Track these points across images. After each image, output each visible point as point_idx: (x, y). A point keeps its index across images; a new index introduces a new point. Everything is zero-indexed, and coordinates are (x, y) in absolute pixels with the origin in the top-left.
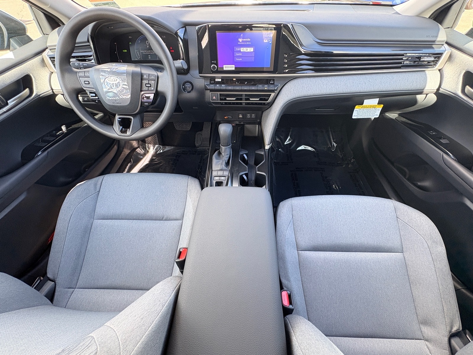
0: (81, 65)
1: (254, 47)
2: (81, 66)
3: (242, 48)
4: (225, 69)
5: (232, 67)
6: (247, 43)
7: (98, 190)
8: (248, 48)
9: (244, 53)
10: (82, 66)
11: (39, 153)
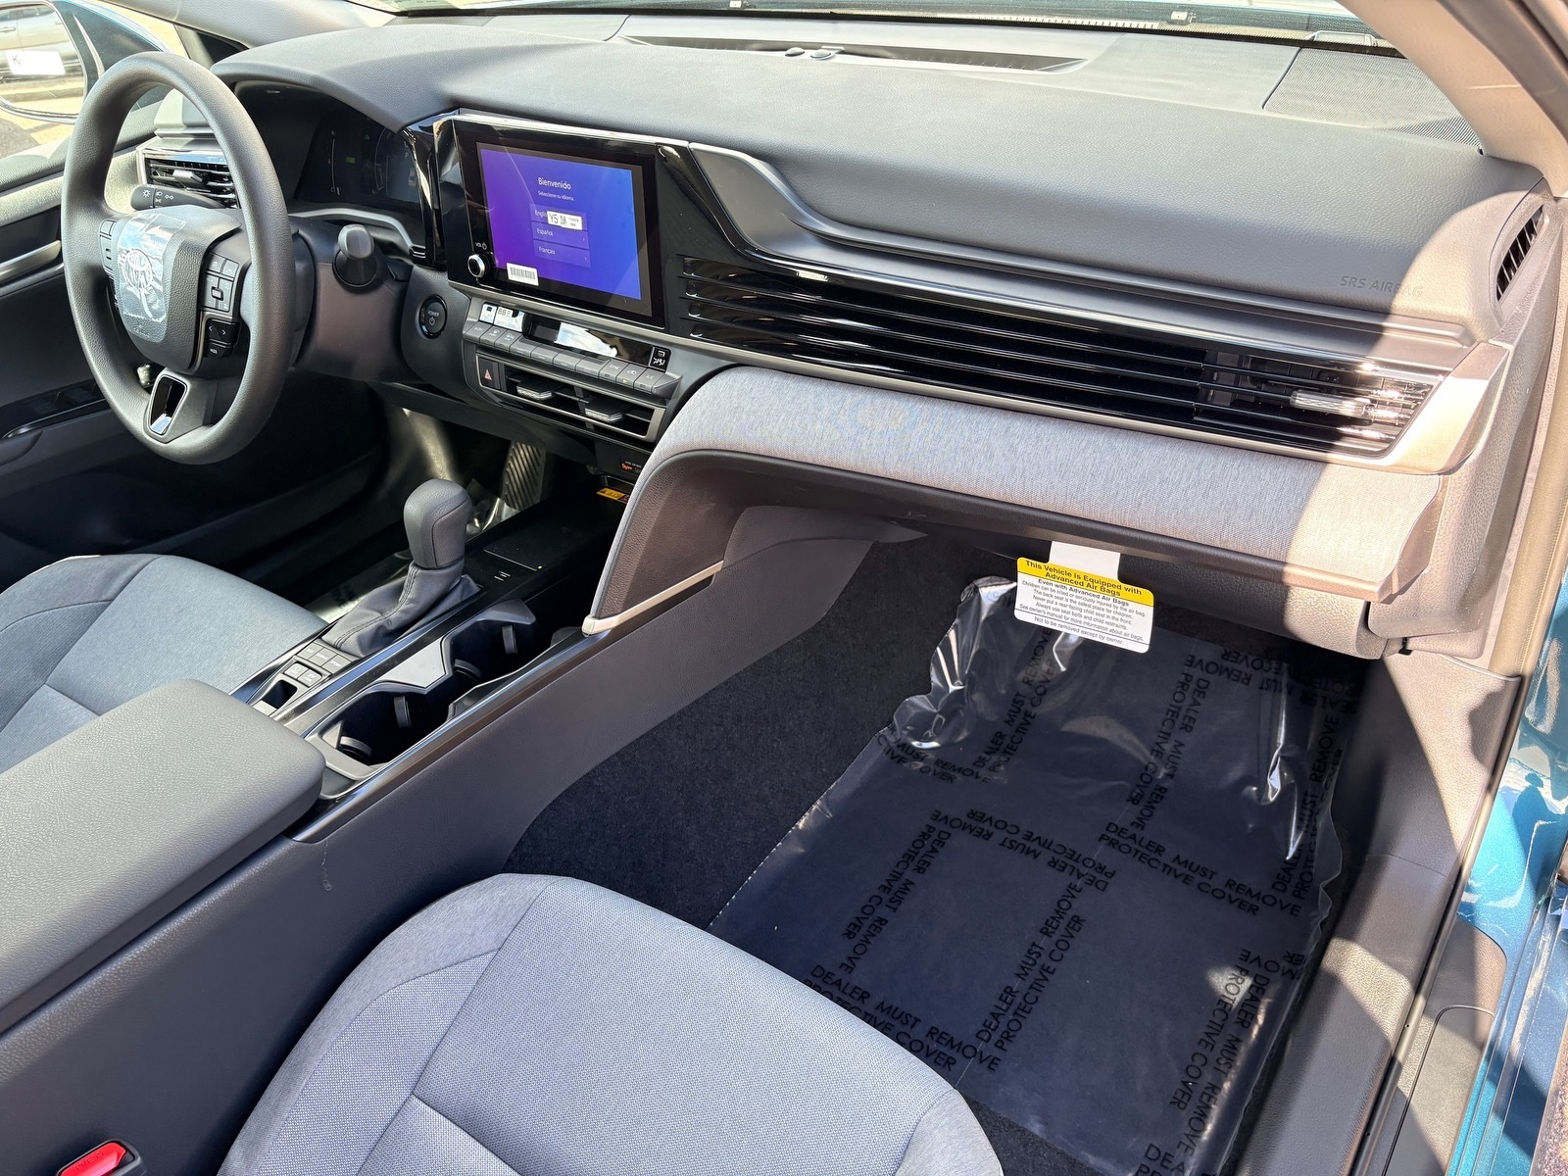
0: (158, 197)
1: (585, 214)
2: (157, 200)
3: (552, 213)
4: (511, 277)
5: (530, 276)
6: (564, 197)
7: (109, 594)
8: (568, 216)
9: (556, 229)
10: (160, 201)
11: (23, 431)
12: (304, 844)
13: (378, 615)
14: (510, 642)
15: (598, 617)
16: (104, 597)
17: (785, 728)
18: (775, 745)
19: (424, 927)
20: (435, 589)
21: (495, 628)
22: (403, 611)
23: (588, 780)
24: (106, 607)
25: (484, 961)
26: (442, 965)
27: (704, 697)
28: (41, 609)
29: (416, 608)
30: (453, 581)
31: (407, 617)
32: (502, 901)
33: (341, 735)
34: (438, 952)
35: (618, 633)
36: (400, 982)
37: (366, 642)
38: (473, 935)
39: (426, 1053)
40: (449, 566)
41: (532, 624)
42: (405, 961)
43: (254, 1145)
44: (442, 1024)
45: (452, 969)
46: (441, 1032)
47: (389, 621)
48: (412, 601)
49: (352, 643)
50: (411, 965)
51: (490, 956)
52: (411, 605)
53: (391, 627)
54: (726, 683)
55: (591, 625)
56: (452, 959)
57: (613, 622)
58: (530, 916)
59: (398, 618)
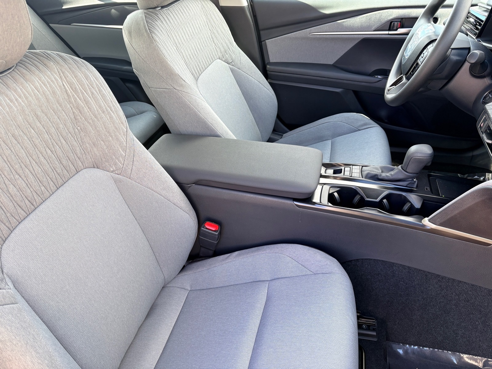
7: (361, 128)
11: (379, 77)
12: (295, 205)
13: (380, 171)
14: (406, 207)
15: (429, 221)
16: (359, 128)
17: (487, 322)
18: (477, 323)
19: (305, 250)
20: (400, 176)
21: (406, 200)
22: (387, 176)
23: (392, 265)
24: (358, 131)
25: (309, 273)
26: (300, 262)
27: (459, 281)
28: (345, 122)
29: (391, 177)
30: (408, 179)
31: (386, 178)
32: (326, 264)
33: (336, 191)
34: (302, 259)
35: (432, 231)
36: (289, 256)
37: (369, 176)
38: (313, 264)
39: (280, 276)
40: (410, 173)
41: (417, 209)
42: (294, 253)
43: (240, 255)
44: (288, 275)
45: (301, 266)
46: (286, 276)
47: (381, 175)
48: (391, 175)
49: (365, 173)
50: (294, 255)
51: (311, 273)
52: (390, 176)
53: (380, 177)
54: (473, 285)
55: (426, 221)
56: (303, 263)
57: (433, 226)
58: (328, 275)
59: (384, 176)
